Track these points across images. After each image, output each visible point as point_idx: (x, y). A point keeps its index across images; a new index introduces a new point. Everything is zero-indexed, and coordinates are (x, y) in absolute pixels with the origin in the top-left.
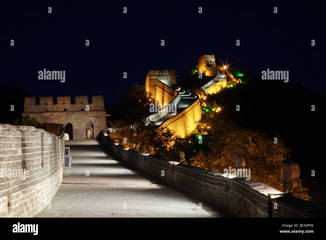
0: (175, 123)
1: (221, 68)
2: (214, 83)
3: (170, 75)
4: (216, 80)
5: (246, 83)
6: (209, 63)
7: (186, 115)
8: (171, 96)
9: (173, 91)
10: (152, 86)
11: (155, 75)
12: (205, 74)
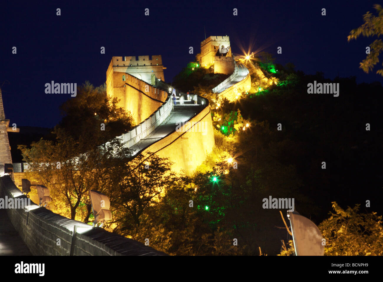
0: (164, 152)
1: (240, 59)
2: (229, 86)
3: (151, 65)
4: (232, 80)
5: (285, 84)
6: (220, 50)
7: (185, 136)
8: (156, 103)
9: (159, 93)
10: (118, 86)
11: (123, 65)
12: (214, 70)
